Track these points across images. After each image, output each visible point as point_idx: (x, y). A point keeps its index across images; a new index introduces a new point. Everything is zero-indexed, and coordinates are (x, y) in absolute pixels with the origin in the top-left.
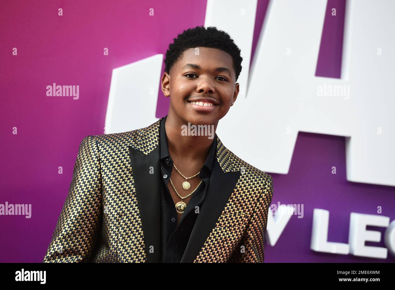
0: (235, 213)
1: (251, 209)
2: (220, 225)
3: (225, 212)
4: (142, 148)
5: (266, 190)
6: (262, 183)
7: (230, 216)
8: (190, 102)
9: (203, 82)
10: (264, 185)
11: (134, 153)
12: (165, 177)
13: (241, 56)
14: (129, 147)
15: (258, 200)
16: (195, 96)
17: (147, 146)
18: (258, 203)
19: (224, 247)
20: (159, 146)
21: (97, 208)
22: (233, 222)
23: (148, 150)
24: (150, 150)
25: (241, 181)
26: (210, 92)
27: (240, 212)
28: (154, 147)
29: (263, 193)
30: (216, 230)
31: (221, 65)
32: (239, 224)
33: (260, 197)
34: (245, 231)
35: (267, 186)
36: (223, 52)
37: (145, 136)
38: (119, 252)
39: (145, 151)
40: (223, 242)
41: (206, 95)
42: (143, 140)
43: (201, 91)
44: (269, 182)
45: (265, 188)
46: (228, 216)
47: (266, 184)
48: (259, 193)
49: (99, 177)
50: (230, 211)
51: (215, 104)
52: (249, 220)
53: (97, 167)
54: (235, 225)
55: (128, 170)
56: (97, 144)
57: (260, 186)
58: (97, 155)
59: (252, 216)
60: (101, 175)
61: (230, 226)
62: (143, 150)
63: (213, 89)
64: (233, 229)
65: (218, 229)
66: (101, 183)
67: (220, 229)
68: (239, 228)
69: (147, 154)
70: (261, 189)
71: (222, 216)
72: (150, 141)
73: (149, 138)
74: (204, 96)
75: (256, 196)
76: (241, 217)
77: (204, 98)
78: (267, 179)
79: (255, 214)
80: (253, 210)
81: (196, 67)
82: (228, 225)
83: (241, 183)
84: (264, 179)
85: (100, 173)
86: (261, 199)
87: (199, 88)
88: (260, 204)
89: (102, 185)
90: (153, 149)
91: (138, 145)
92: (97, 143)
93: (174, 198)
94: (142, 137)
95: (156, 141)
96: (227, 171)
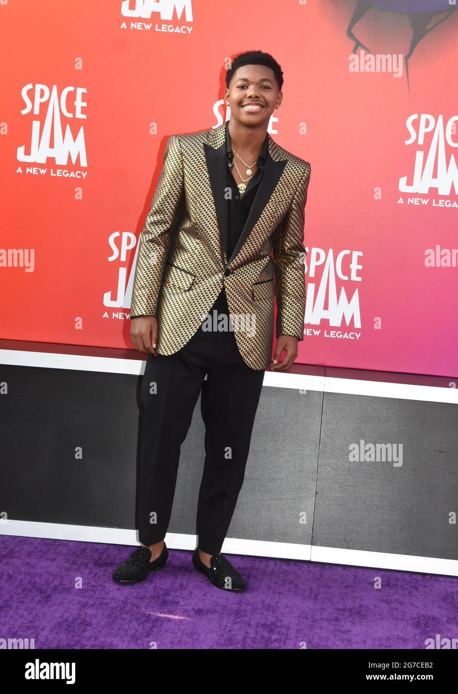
0: (283, 192)
1: (295, 189)
2: (272, 201)
3: (276, 191)
4: (213, 144)
5: (305, 174)
6: (303, 169)
7: (279, 194)
8: (243, 106)
9: (250, 91)
10: (304, 171)
11: (207, 148)
12: (230, 165)
13: (282, 71)
14: (204, 144)
15: (300, 182)
16: (246, 101)
17: (217, 143)
18: (300, 184)
19: (275, 217)
20: (226, 143)
21: (180, 190)
22: (282, 199)
23: (217, 146)
24: (219, 146)
25: (287, 168)
26: (257, 97)
27: (286, 191)
28: (221, 143)
29: (304, 176)
30: (269, 205)
31: (264, 77)
32: (286, 200)
33: (302, 179)
34: (290, 205)
35: (306, 171)
36: (265, 67)
37: (215, 135)
38: (198, 222)
39: (215, 146)
40: (274, 213)
41: (254, 100)
42: (214, 138)
43: (250, 97)
44: (308, 168)
45: (305, 173)
46: (278, 194)
47: (306, 170)
48: (301, 176)
49: (181, 167)
50: (279, 191)
51: (262, 106)
52: (293, 197)
53: (180, 159)
54: (283, 201)
55: (203, 161)
56: (179, 142)
57: (301, 171)
58: (180, 150)
59: (295, 194)
60: (183, 165)
61: (279, 201)
62: (214, 146)
63: (258, 95)
64: (281, 203)
65: (271, 204)
66: (183, 171)
67: (272, 204)
68: (286, 203)
69: (216, 149)
70: (302, 173)
71: (273, 194)
72: (218, 139)
73: (218, 136)
74: (252, 101)
75: (299, 179)
76: (287, 195)
77: (253, 102)
78: (306, 166)
79: (297, 192)
80: (296, 189)
81: (245, 80)
82: (278, 201)
83: (287, 169)
84: (304, 166)
85: (182, 164)
86: (302, 181)
87: (248, 96)
88: (302, 184)
89: (184, 172)
90: (221, 145)
91: (210, 142)
92: (179, 140)
93: (237, 181)
94: (213, 136)
95: (223, 139)
96: (277, 161)
